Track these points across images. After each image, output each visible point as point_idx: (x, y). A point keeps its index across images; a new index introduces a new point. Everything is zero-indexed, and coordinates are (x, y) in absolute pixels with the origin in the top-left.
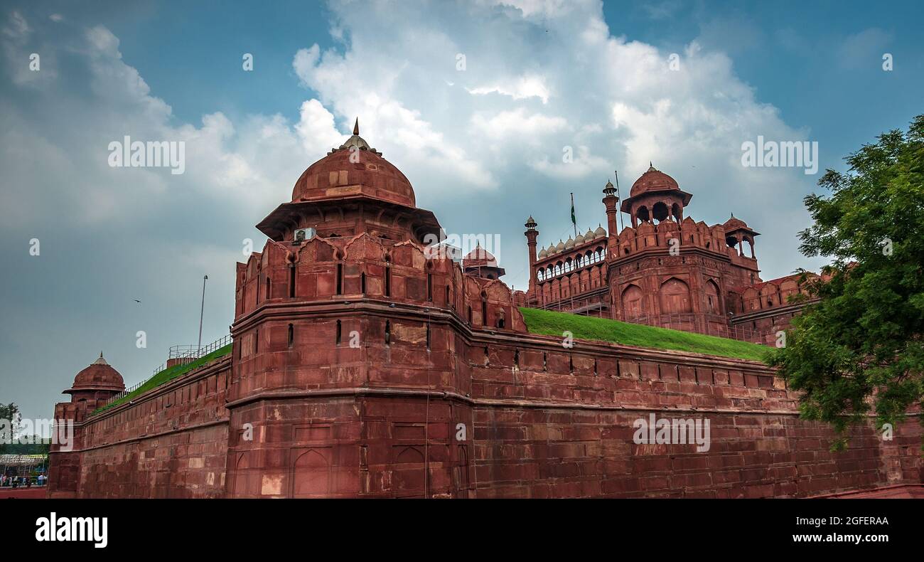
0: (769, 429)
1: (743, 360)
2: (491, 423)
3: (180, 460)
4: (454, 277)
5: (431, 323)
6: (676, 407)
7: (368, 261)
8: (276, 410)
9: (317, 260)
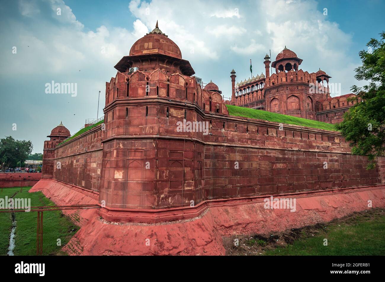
0: (331, 159)
1: (322, 130)
2: (212, 152)
3: (88, 164)
4: (197, 90)
5: (187, 109)
6: (292, 149)
7: (160, 81)
8: (121, 144)
9: (138, 81)
